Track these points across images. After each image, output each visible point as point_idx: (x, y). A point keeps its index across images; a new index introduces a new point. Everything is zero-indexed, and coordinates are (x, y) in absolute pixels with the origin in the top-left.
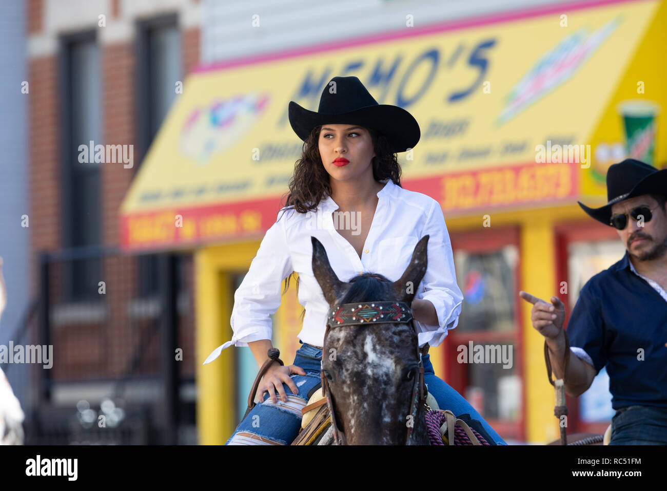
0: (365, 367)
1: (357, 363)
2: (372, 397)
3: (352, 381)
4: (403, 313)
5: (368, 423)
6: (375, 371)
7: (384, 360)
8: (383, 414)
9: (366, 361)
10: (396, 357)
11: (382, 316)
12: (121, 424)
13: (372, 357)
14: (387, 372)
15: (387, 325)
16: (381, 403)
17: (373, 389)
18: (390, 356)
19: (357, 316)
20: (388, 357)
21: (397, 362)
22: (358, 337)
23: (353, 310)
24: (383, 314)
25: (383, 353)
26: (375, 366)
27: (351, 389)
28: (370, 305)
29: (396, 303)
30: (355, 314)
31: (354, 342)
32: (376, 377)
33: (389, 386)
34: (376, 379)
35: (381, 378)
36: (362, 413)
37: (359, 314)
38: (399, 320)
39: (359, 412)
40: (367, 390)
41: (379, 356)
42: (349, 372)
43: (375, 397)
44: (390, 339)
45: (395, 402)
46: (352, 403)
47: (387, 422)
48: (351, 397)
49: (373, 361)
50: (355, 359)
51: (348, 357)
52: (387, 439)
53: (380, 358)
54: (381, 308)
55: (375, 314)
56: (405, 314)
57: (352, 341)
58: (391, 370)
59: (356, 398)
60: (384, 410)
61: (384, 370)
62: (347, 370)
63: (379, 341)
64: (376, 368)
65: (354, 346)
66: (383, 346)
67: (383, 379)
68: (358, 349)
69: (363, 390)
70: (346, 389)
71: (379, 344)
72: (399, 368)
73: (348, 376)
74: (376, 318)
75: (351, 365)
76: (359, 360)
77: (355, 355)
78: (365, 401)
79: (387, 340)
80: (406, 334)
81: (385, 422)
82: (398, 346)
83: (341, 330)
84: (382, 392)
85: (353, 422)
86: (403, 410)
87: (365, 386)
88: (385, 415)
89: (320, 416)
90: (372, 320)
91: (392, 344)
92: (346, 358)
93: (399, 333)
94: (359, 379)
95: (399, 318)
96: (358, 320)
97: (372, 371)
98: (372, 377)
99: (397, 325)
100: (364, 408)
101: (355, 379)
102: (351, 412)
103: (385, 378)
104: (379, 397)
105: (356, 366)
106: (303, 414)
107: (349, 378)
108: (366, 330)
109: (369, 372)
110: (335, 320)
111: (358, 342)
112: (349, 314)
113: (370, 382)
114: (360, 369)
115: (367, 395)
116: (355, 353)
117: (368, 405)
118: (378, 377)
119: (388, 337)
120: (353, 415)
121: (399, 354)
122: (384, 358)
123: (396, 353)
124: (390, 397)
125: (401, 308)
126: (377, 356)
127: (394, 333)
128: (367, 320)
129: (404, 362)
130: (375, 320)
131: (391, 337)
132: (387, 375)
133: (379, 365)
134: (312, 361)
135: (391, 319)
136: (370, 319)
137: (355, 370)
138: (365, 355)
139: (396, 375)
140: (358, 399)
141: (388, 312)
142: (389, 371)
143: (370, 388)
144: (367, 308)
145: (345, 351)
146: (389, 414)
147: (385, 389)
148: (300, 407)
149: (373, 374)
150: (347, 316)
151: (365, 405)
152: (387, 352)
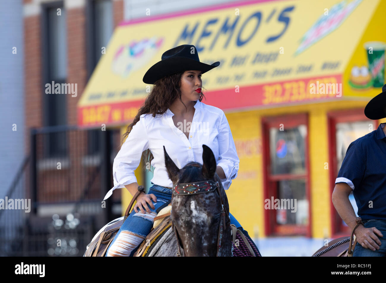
0: (192, 218)
1: (188, 217)
2: (196, 234)
3: (185, 225)
4: (211, 186)
5: (194, 248)
6: (197, 220)
7: (201, 214)
8: (202, 242)
9: (192, 215)
10: (208, 212)
11: (199, 190)
12: (77, 226)
13: (195, 213)
14: (203, 220)
15: (202, 195)
16: (201, 237)
17: (196, 230)
18: (205, 211)
19: (186, 190)
20: (204, 213)
21: (209, 214)
22: (187, 202)
23: (184, 187)
24: (200, 188)
25: (200, 210)
26: (197, 218)
27: (185, 229)
28: (192, 184)
29: (206, 182)
30: (185, 189)
31: (186, 205)
32: (197, 223)
33: (205, 227)
34: (197, 225)
35: (200, 224)
36: (191, 243)
37: (187, 189)
38: (209, 190)
39: (190, 242)
40: (193, 231)
41: (198, 212)
42: (184, 221)
43: (198, 234)
44: (204, 203)
45: (209, 234)
46: (186, 237)
47: (206, 246)
48: (186, 234)
49: (195, 215)
50: (186, 214)
51: (183, 213)
52: (205, 255)
53: (199, 213)
54: (198, 185)
55: (195, 189)
56: (212, 187)
57: (184, 204)
58: (205, 219)
59: (188, 235)
60: (203, 240)
61: (202, 219)
62: (182, 220)
63: (198, 204)
64: (197, 219)
65: (185, 207)
66: (201, 207)
67: (201, 224)
68: (187, 208)
69: (191, 231)
70: (183, 230)
71: (198, 206)
72: (209, 218)
73: (183, 223)
74: (196, 191)
75: (184, 217)
76: (188, 214)
77: (186, 212)
78: (193, 237)
79: (202, 203)
80: (213, 198)
81: (204, 246)
82: (209, 206)
83: (178, 197)
84: (201, 231)
85: (187, 246)
86: (214, 238)
87: (192, 229)
88: (204, 242)
89: (165, 222)
90: (194, 192)
91: (205, 205)
92: (182, 213)
93: (209, 198)
94: (189, 224)
95: (209, 189)
96: (187, 193)
97: (195, 220)
98: (195, 224)
99: (207, 193)
100: (192, 240)
101: (186, 225)
102: (186, 241)
103: (202, 224)
104: (200, 234)
105: (187, 218)
106: (155, 221)
107: (184, 224)
108: (191, 198)
109: (194, 221)
110: (175, 192)
111: (187, 205)
112: (182, 189)
113: (194, 226)
114: (189, 219)
115: (193, 233)
116: (186, 210)
117: (194, 239)
118: (199, 224)
119: (203, 202)
120: (187, 243)
121: (209, 210)
122: (201, 213)
123: (208, 210)
124: (206, 233)
125: (209, 184)
126: (197, 212)
127: (206, 199)
128: (191, 192)
129: (212, 215)
130: (195, 192)
131: (205, 201)
132: (203, 222)
133: (199, 217)
134: (160, 193)
135: (204, 191)
136: (193, 192)
137: (187, 220)
138: (191, 212)
139: (208, 222)
140: (189, 235)
141: (202, 187)
142: (204, 220)
143: (194, 230)
144: (191, 186)
145: (181, 210)
146: (206, 241)
147: (203, 229)
148: (153, 217)
149: (196, 222)
150: (181, 190)
151: (193, 239)
152: (203, 210)
